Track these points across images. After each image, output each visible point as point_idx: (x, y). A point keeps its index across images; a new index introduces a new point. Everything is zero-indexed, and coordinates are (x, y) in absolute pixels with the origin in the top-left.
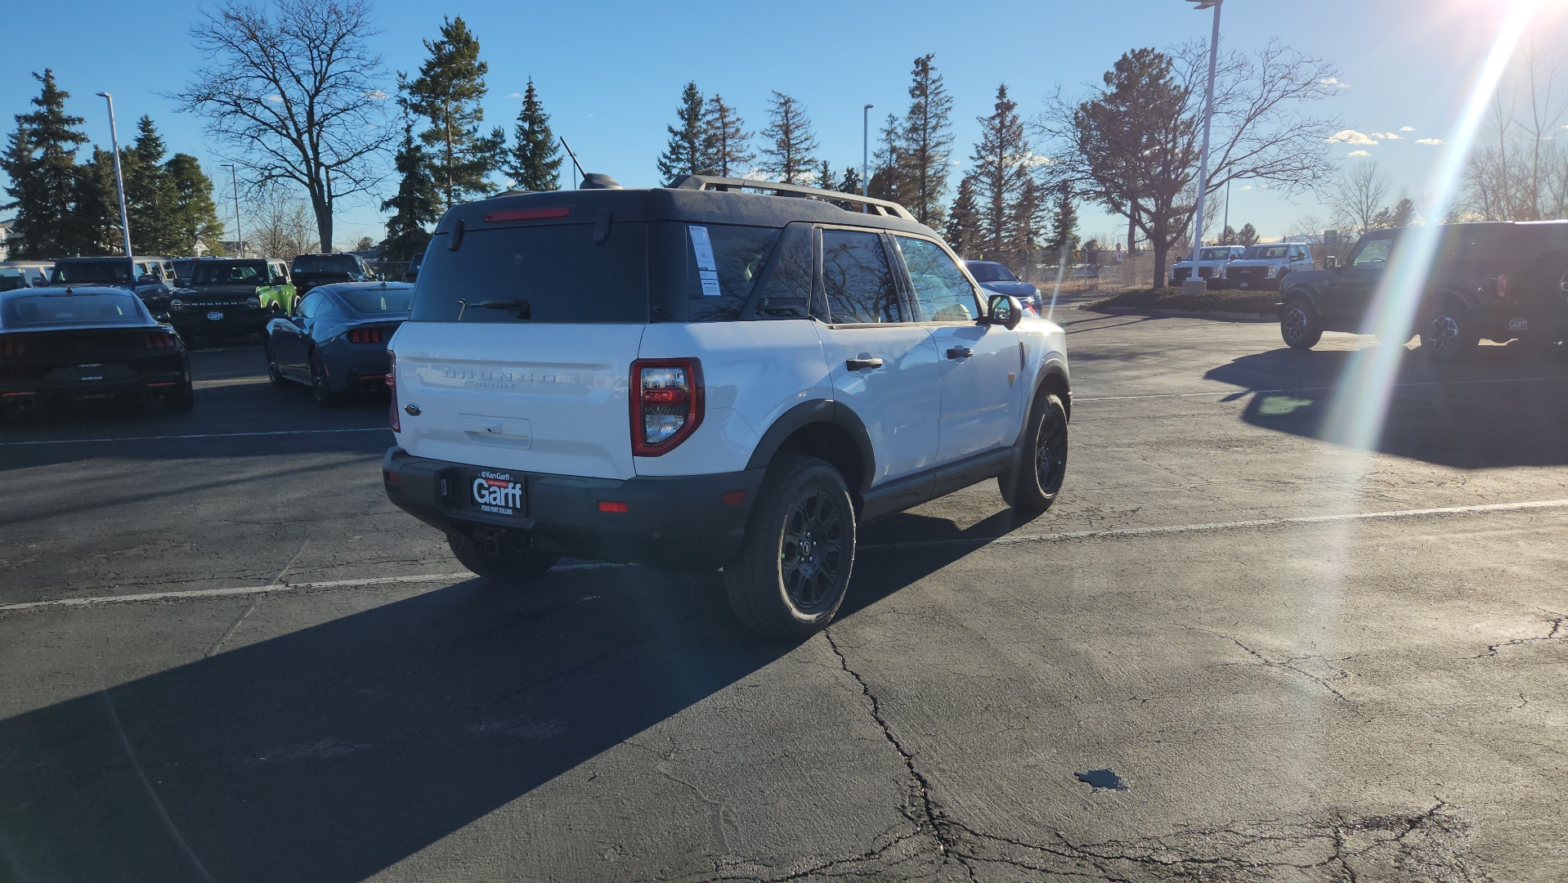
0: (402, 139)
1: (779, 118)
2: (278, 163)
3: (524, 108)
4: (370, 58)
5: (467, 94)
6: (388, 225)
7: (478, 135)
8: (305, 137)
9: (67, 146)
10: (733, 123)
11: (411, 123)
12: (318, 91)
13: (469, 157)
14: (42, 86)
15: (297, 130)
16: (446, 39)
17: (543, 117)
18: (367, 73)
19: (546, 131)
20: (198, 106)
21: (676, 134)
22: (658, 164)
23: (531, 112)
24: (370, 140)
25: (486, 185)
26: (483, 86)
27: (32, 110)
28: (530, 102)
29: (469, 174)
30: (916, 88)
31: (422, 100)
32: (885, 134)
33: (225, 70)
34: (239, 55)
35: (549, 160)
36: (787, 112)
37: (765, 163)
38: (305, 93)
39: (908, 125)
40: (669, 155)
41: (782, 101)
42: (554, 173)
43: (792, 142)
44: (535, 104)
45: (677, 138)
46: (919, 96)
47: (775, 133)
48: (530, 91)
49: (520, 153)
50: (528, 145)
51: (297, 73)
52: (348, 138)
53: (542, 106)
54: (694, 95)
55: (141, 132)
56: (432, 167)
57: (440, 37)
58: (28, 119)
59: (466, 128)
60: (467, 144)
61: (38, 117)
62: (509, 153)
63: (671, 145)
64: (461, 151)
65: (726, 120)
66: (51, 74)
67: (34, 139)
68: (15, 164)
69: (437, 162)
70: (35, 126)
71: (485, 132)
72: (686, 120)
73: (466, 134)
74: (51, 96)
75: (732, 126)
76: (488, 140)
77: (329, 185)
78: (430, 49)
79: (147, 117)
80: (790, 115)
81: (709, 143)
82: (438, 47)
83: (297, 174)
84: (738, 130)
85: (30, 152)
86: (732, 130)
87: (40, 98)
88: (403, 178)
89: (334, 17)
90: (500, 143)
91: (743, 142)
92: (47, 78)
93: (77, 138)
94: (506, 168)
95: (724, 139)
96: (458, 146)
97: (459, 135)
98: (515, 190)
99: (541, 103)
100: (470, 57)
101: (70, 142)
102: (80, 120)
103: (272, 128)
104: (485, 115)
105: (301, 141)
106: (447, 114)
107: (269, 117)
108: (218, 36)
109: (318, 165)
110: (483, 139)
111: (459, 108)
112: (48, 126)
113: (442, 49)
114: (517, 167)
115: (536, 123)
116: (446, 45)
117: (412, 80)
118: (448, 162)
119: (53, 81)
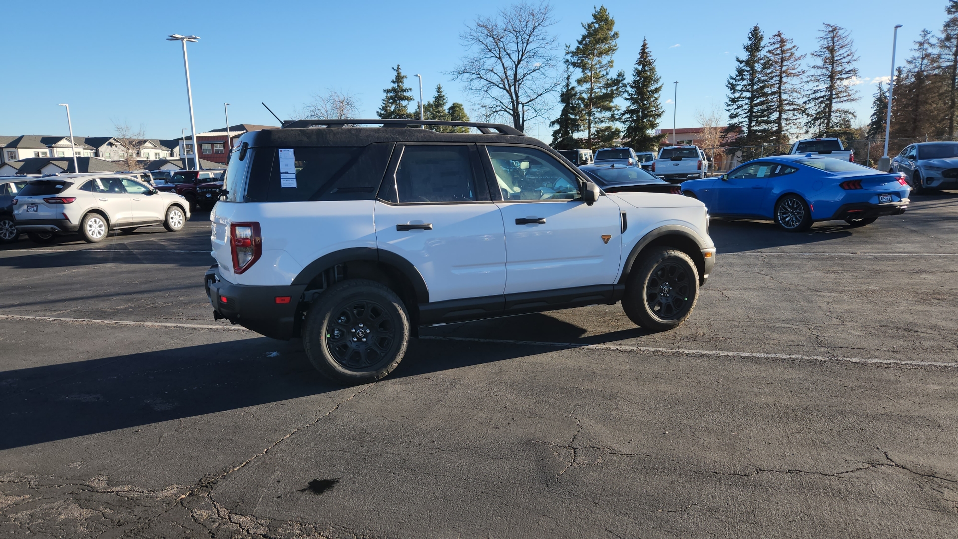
0: (565, 84)
1: (826, 42)
2: (499, 104)
3: (639, 57)
4: (549, 38)
5: (607, 52)
6: (553, 135)
7: (609, 77)
8: (513, 88)
9: (404, 103)
10: (790, 49)
11: (570, 74)
12: (519, 62)
13: (604, 91)
14: (396, 74)
15: (509, 85)
16: (595, 21)
17: (652, 61)
18: (548, 47)
19: (652, 70)
20: (460, 77)
21: (741, 62)
22: (727, 83)
23: (644, 60)
24: (547, 86)
25: (613, 107)
26: (615, 46)
27: (390, 86)
28: (644, 52)
29: (602, 101)
30: (953, 7)
31: (578, 60)
32: (918, 45)
33: (476, 55)
34: (483, 46)
35: (653, 88)
36: (833, 38)
37: (813, 76)
38: (513, 63)
39: (943, 36)
40: (735, 77)
41: (831, 29)
42: (656, 95)
43: (836, 58)
44: (647, 53)
45: (741, 65)
46: (954, 12)
47: (822, 53)
48: (644, 45)
49: (636, 85)
50: (640, 80)
51: (509, 52)
52: (534, 87)
53: (651, 54)
54: (757, 34)
55: (437, 93)
56: (583, 99)
57: (591, 20)
58: (388, 91)
59: (601, 74)
60: (602, 82)
61: (394, 90)
62: (628, 86)
63: (737, 70)
64: (600, 88)
65: (785, 48)
66: (400, 67)
67: (391, 101)
68: (384, 114)
69: (585, 96)
70: (391, 94)
71: (613, 74)
72: (749, 52)
73: (602, 77)
74: (399, 79)
75: (789, 51)
76: (615, 79)
77: (523, 114)
78: (585, 28)
79: (440, 85)
80: (836, 39)
81: (766, 65)
82: (590, 26)
83: (508, 110)
84: (792, 54)
85: (390, 107)
86: (788, 55)
87: (394, 80)
88: (563, 107)
89: (532, 17)
90: (622, 80)
91: (797, 62)
92: (398, 69)
93: (409, 99)
94: (626, 95)
95: (782, 62)
96: (598, 85)
97: (598, 78)
98: (630, 108)
99: (651, 52)
100: (608, 29)
101: (406, 101)
102: (410, 89)
103: (496, 85)
104: (614, 64)
105: (510, 91)
106: (592, 66)
107: (495, 79)
108: (472, 37)
109: (518, 103)
110: (611, 79)
111: (599, 62)
112: (397, 94)
113: (592, 27)
114: (632, 94)
115: (647, 65)
116: (595, 24)
117: (573, 48)
118: (591, 95)
119: (400, 71)
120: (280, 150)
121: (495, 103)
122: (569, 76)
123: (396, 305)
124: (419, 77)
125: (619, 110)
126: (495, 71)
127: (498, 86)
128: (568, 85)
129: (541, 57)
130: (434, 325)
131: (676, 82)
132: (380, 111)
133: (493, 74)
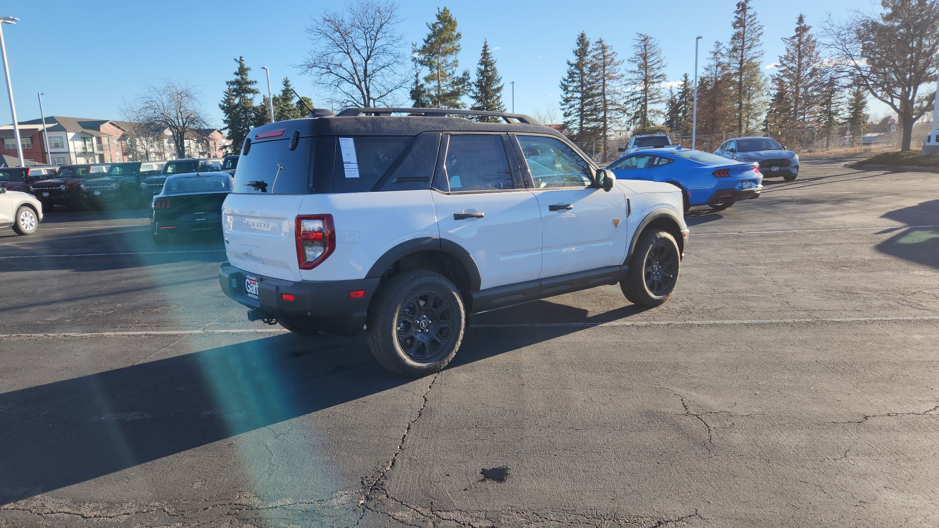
0: (413, 81)
1: (640, 50)
2: (349, 99)
3: (481, 57)
4: (396, 36)
5: (450, 52)
7: (455, 75)
8: (363, 83)
9: (249, 96)
10: (611, 55)
11: (418, 71)
12: (369, 57)
13: (451, 89)
14: (238, 65)
15: (359, 80)
16: (439, 21)
17: (493, 62)
18: (395, 44)
19: (494, 70)
20: (309, 71)
21: (572, 65)
22: (560, 85)
23: (486, 61)
24: (397, 83)
25: (459, 104)
26: (459, 47)
27: (234, 78)
28: (485, 54)
29: (449, 99)
30: (737, 22)
31: (425, 58)
32: (713, 54)
33: (324, 49)
34: (330, 41)
35: (495, 87)
36: (645, 46)
37: (630, 79)
38: (363, 59)
39: (731, 47)
40: (567, 78)
41: (643, 38)
42: (498, 95)
43: (648, 64)
44: (488, 54)
45: (572, 68)
46: (739, 27)
47: (637, 60)
48: (485, 47)
49: (479, 84)
50: (483, 79)
51: (357, 47)
52: (384, 83)
53: (492, 55)
54: (584, 40)
55: (284, 86)
56: (431, 97)
57: (435, 20)
58: (232, 83)
59: (447, 72)
60: (449, 81)
61: (237, 82)
62: (473, 85)
63: (569, 73)
64: (446, 86)
65: (606, 54)
66: (242, 59)
67: (235, 93)
68: (227, 107)
69: (433, 93)
70: (235, 86)
71: (459, 74)
72: (578, 56)
73: (448, 75)
74: (242, 71)
75: (610, 57)
76: (461, 78)
78: (430, 28)
79: (287, 78)
80: (647, 47)
81: (593, 69)
82: (434, 26)
83: (359, 105)
84: (612, 60)
85: (233, 100)
86: (609, 60)
87: (237, 72)
88: (413, 103)
89: (378, 14)
90: (467, 79)
91: (616, 67)
92: (241, 61)
93: (254, 92)
94: (471, 94)
95: (604, 66)
96: (445, 83)
97: (444, 76)
98: (476, 106)
99: (491, 53)
100: (451, 30)
101: (251, 94)
102: (256, 82)
103: (346, 80)
104: (459, 63)
105: (361, 86)
106: (438, 64)
107: (345, 74)
108: (320, 31)
109: (369, 99)
110: (458, 78)
111: (445, 61)
112: (241, 86)
113: (436, 27)
114: (477, 93)
115: (488, 65)
116: (439, 25)
117: (420, 46)
118: (439, 93)
119: (243, 63)
121: (346, 98)
122: (417, 74)
124: (267, 69)
125: (465, 107)
126: (342, 65)
127: (349, 82)
128: (417, 82)
129: (390, 53)
131: (513, 83)
132: (222, 104)
133: (341, 69)
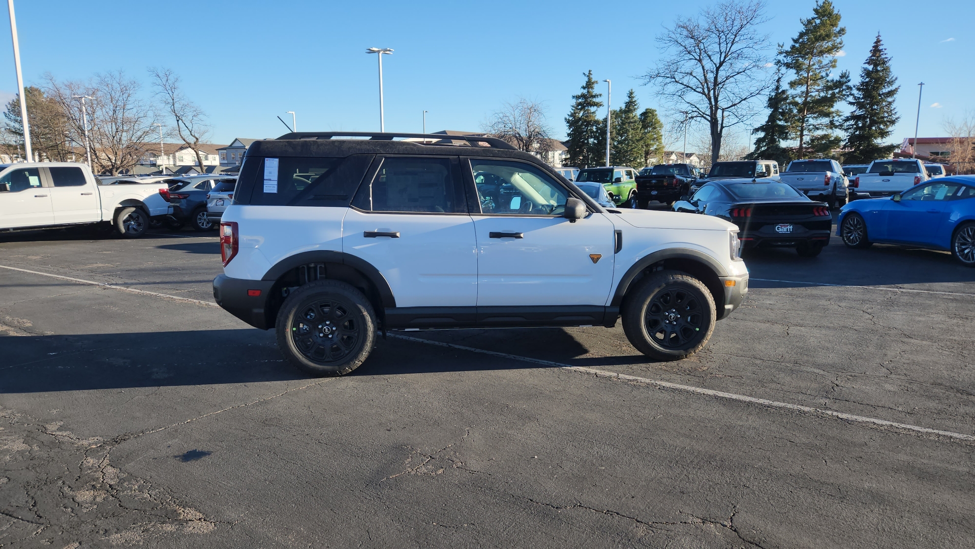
0: (774, 87)
2: (695, 109)
3: (871, 55)
4: (757, 37)
5: (829, 51)
6: (755, 144)
7: (829, 78)
8: (712, 92)
9: (593, 109)
11: (780, 76)
12: (721, 64)
13: (822, 94)
14: (586, 79)
15: (708, 88)
16: (816, 16)
18: (756, 47)
19: (886, 70)
20: (653, 81)
23: (877, 58)
24: (753, 89)
25: (833, 113)
26: (840, 44)
27: (580, 92)
28: (876, 50)
29: (821, 106)
31: (793, 60)
34: (682, 48)
35: (885, 90)
38: (714, 66)
42: (890, 99)
44: (880, 51)
48: (878, 42)
49: (864, 88)
51: (710, 53)
52: (736, 90)
56: (796, 104)
58: (577, 97)
59: (820, 76)
60: (821, 84)
61: (583, 96)
62: (854, 88)
64: (818, 91)
66: (591, 73)
68: (572, 121)
69: (799, 100)
70: (581, 100)
71: (834, 75)
73: (820, 79)
74: (589, 85)
76: (837, 81)
77: (723, 120)
78: (804, 24)
79: (632, 90)
82: (809, 22)
83: (705, 115)
85: (579, 114)
87: (585, 86)
88: (770, 113)
90: (846, 82)
92: (589, 75)
93: (598, 105)
94: (851, 99)
96: (816, 87)
97: (815, 80)
98: (855, 114)
99: (885, 49)
100: (832, 25)
101: (595, 107)
102: (600, 95)
103: (693, 89)
104: (837, 64)
105: (709, 95)
106: (809, 66)
107: (693, 82)
108: (670, 39)
109: (717, 108)
110: (832, 81)
111: (820, 62)
112: (586, 100)
113: (812, 23)
114: (859, 98)
115: (879, 64)
116: (816, 20)
117: (787, 48)
118: (806, 99)
119: (591, 76)
120: (266, 159)
121: (690, 108)
122: (779, 78)
123: (360, 307)
124: (609, 82)
125: (840, 116)
126: (694, 74)
127: (695, 90)
128: (777, 88)
129: (746, 58)
130: (406, 330)
131: (921, 84)
132: (568, 117)
133: (691, 77)
